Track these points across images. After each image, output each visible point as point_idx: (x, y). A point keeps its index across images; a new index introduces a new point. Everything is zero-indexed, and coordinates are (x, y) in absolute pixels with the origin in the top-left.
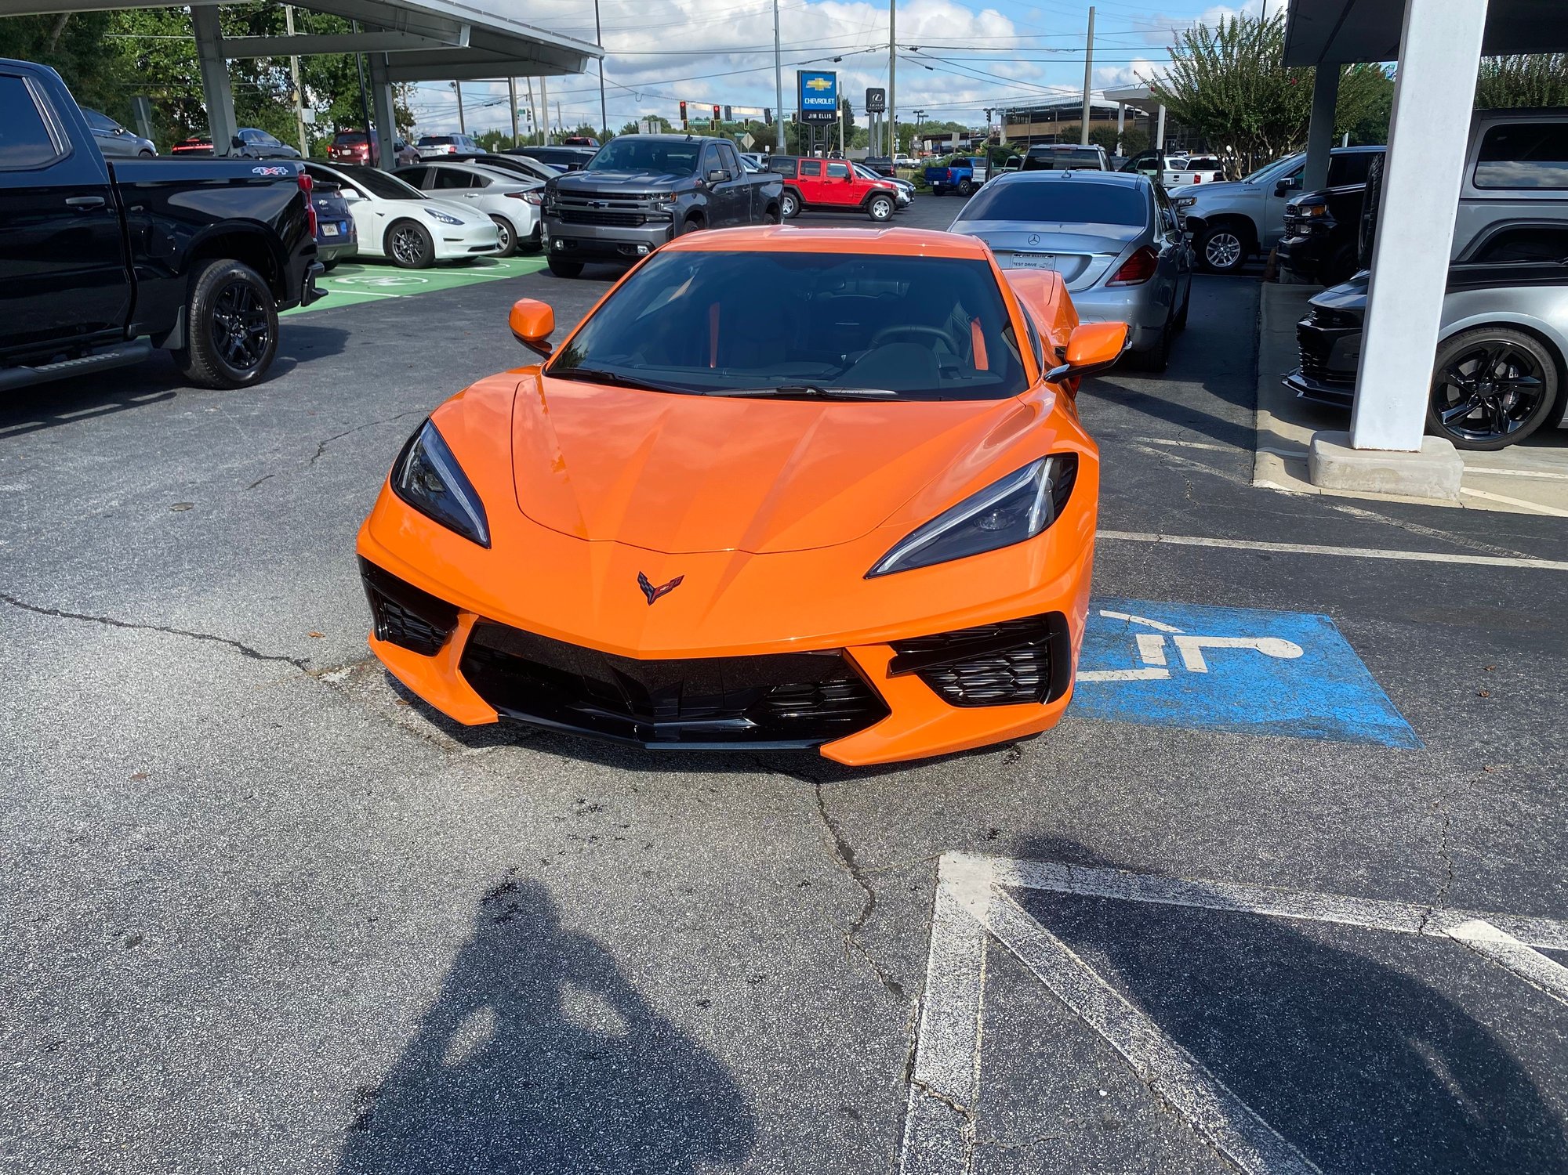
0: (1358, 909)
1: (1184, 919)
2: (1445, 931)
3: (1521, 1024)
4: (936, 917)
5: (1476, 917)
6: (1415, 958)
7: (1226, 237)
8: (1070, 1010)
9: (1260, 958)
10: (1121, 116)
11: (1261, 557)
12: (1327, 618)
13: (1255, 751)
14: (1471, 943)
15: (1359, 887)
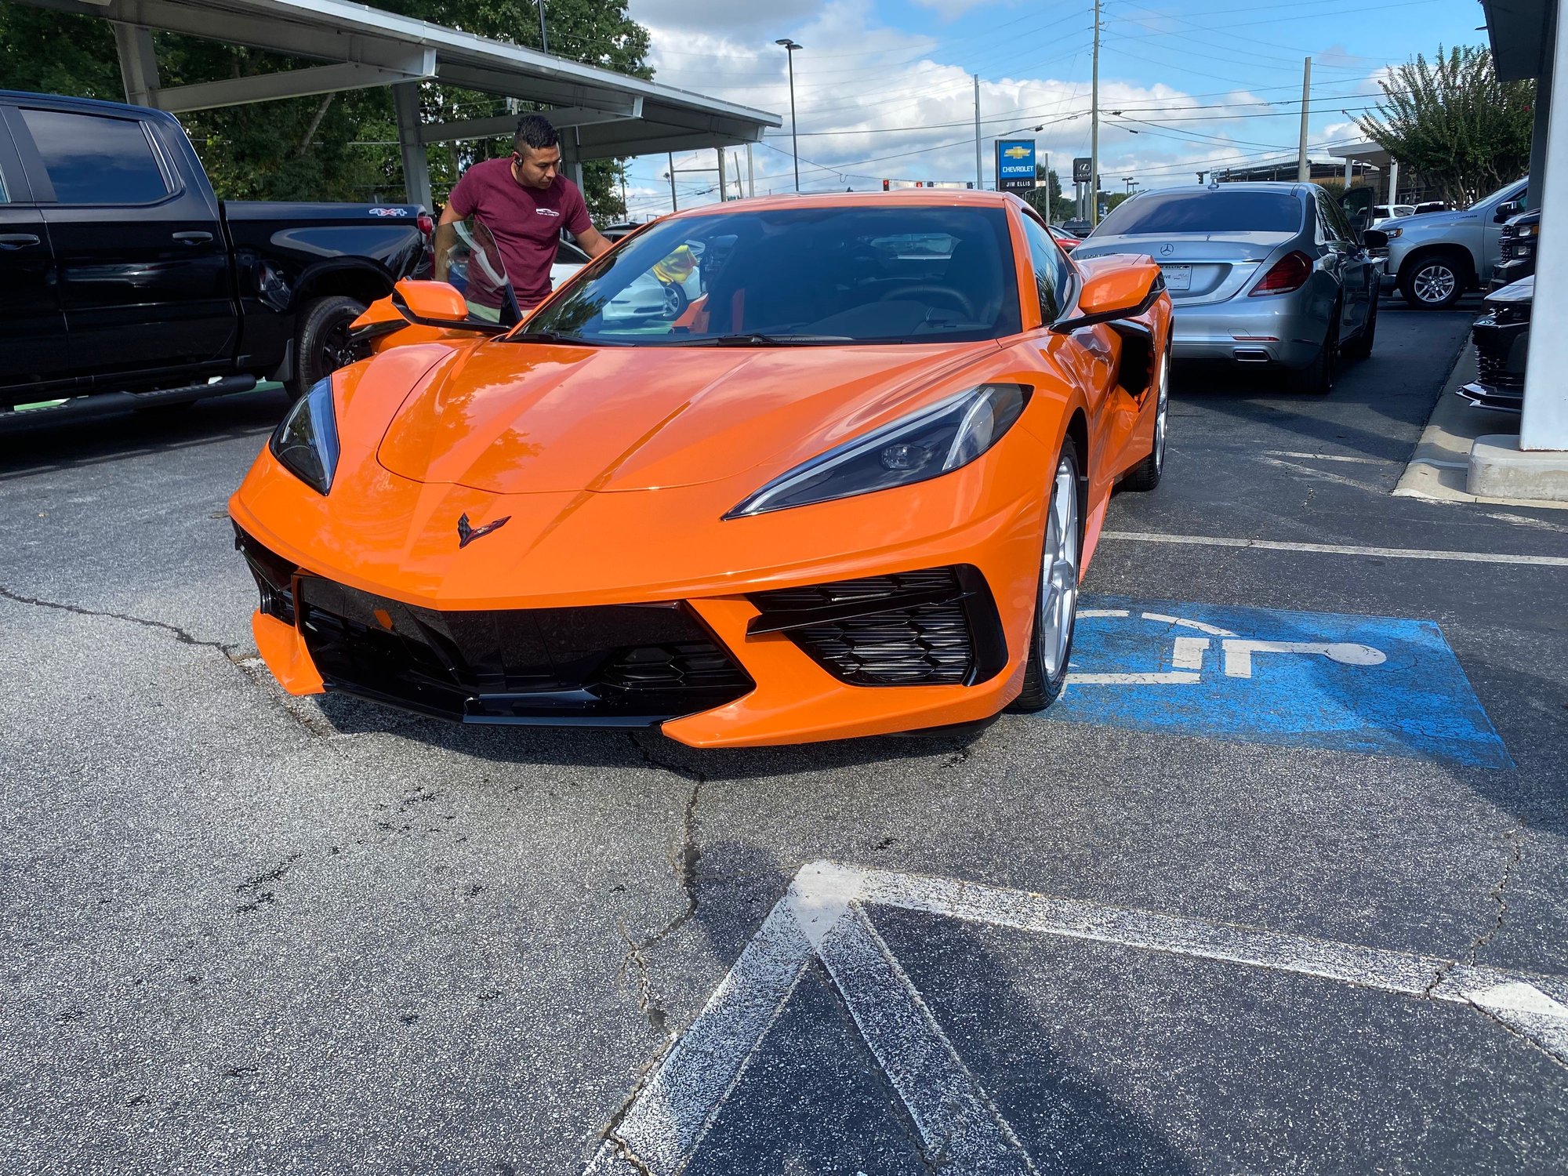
0: (1344, 958)
1: (1089, 956)
2: (1466, 994)
3: (1541, 1131)
4: (758, 935)
5: (1519, 979)
6: (1407, 1028)
7: (1437, 270)
8: (874, 1060)
9: (1173, 1013)
10: (1349, 172)
11: (1373, 562)
12: (1433, 625)
13: (1276, 766)
14: (1500, 1012)
15: (1357, 931)
